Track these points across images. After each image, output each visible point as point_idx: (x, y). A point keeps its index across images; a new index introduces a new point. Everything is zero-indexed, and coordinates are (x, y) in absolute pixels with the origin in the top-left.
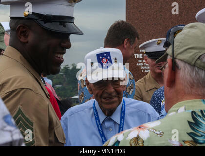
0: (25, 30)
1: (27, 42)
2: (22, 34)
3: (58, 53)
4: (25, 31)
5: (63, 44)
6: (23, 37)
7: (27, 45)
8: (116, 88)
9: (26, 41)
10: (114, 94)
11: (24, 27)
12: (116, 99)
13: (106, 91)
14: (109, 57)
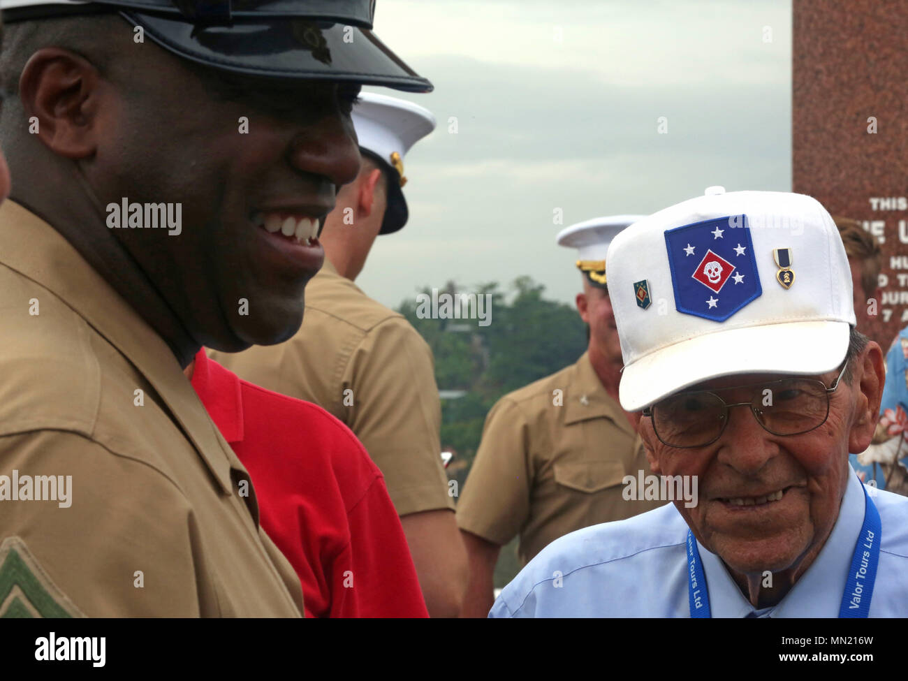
0: (70, 81)
1: (92, 155)
2: (59, 110)
3: (286, 212)
4: (76, 88)
5: (307, 157)
6: (62, 123)
7: (92, 169)
8: (788, 441)
9: (82, 148)
10: (779, 474)
11: (69, 66)
12: (791, 505)
13: (722, 456)
14: (740, 250)
